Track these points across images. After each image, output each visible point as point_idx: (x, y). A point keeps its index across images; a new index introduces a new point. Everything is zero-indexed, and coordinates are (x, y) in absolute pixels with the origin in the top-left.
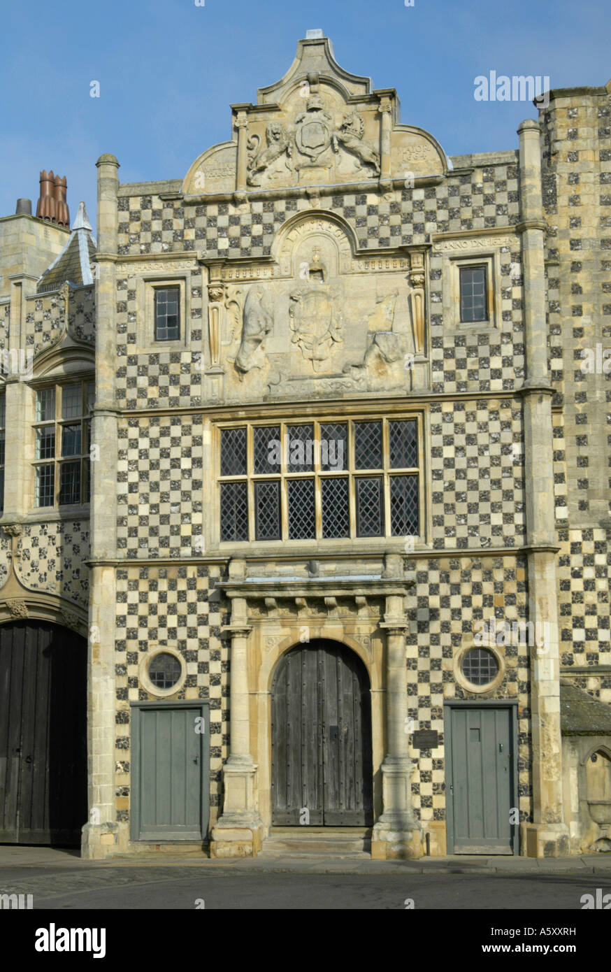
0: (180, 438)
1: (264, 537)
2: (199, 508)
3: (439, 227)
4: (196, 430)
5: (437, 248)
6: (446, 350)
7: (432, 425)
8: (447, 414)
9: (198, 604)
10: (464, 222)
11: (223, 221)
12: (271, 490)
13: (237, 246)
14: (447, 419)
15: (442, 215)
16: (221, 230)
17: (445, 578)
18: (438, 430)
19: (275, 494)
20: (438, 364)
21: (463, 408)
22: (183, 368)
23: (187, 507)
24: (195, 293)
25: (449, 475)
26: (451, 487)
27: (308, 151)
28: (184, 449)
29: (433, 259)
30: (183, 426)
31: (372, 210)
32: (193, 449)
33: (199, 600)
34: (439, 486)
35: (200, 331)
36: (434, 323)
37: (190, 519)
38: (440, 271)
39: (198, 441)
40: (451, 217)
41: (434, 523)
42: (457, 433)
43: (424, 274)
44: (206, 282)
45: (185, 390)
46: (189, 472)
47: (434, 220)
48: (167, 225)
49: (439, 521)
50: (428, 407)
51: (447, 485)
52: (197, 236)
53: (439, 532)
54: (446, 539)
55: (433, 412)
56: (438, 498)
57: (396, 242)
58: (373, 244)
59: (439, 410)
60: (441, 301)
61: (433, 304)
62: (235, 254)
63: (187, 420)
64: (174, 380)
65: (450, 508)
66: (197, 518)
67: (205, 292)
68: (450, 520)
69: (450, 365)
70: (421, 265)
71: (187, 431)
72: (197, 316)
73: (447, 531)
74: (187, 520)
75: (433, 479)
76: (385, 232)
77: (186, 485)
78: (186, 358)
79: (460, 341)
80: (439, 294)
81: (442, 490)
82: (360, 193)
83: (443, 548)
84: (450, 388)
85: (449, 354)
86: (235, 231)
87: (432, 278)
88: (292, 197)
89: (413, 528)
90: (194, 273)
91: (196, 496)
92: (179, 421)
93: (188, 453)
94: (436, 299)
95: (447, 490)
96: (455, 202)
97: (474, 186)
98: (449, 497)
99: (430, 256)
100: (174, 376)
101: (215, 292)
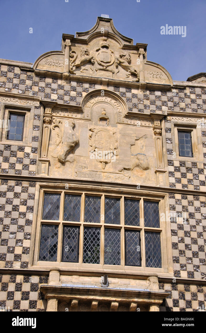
0: (20, 194)
1: (67, 260)
2: (29, 237)
3: (169, 109)
4: (31, 190)
5: (168, 118)
6: (175, 167)
7: (170, 205)
8: (178, 200)
9: (22, 302)
10: (182, 109)
11: (54, 86)
12: (74, 231)
13: (62, 99)
14: (178, 202)
15: (170, 104)
16: (53, 90)
17: (182, 296)
18: (173, 208)
19: (76, 234)
20: (171, 174)
21: (186, 198)
22: (26, 155)
23: (20, 236)
24: (36, 117)
25: (181, 233)
26: (182, 241)
27: (102, 64)
28: (22, 200)
29: (166, 123)
30: (23, 187)
31: (134, 96)
32: (28, 201)
33: (22, 299)
34: (175, 239)
35: (38, 137)
36: (168, 153)
37: (22, 243)
38: (171, 129)
39: (32, 197)
40: (175, 106)
41: (173, 261)
42: (184, 211)
43: (161, 129)
44: (42, 114)
45: (26, 167)
46: (24, 214)
47: (167, 106)
48: (23, 82)
49: (176, 260)
50: (167, 195)
51: (180, 239)
52: (39, 90)
53: (177, 267)
54: (181, 272)
55: (170, 198)
56: (175, 246)
57: (147, 112)
58: (135, 111)
59: (174, 197)
60: (172, 143)
61: (168, 144)
62: (60, 102)
63: (25, 184)
64: (20, 161)
65: (182, 253)
66: (27, 243)
67: (41, 118)
68: (183, 260)
69: (178, 175)
70: (160, 125)
71: (25, 190)
72: (37, 129)
73: (182, 266)
74: (20, 244)
75: (172, 235)
76: (141, 107)
77: (21, 222)
78: (28, 150)
79: (182, 164)
80: (170, 139)
81: (177, 242)
82: (129, 87)
83: (180, 277)
84: (179, 187)
85: (177, 169)
86: (61, 92)
87: (166, 131)
88: (93, 82)
89: (158, 264)
90: (36, 107)
91: (28, 229)
92: (21, 184)
93: (24, 203)
94: (169, 142)
95: (180, 242)
96: (176, 99)
97: (185, 94)
98: (181, 246)
99: (165, 122)
100: (20, 158)
101: (47, 119)
